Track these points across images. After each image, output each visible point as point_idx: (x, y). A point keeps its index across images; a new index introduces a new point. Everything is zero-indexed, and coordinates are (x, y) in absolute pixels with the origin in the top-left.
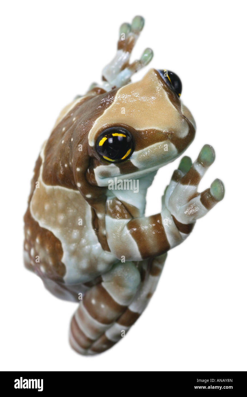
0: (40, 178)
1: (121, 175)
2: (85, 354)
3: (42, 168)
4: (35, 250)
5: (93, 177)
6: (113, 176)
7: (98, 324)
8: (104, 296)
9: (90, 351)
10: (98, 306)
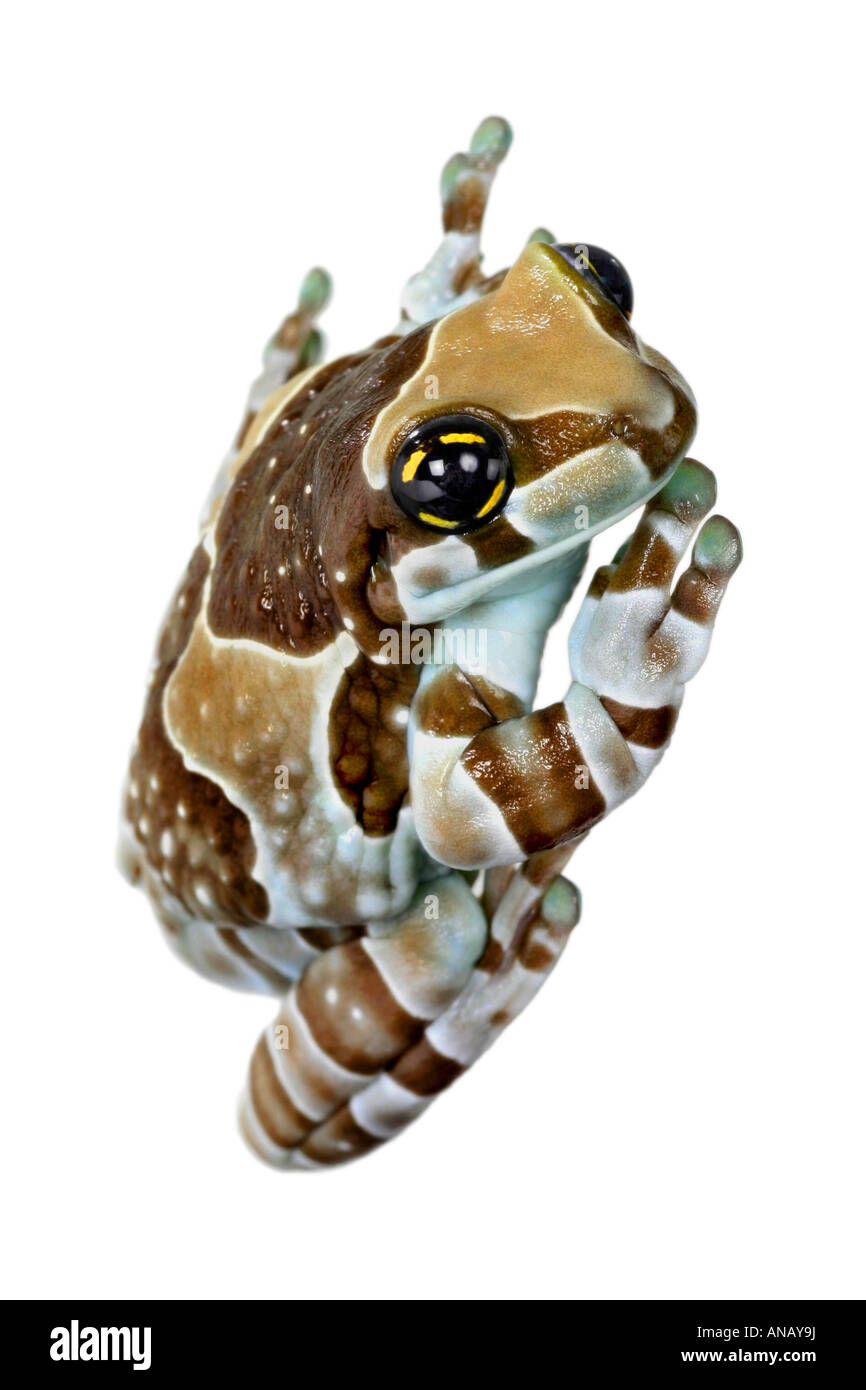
0: (202, 619)
1: (482, 572)
2: (287, 1165)
3: (208, 587)
4: (175, 837)
5: (391, 592)
6: (456, 581)
7: (336, 1072)
8: (365, 978)
9: (299, 1157)
10: (343, 1013)
